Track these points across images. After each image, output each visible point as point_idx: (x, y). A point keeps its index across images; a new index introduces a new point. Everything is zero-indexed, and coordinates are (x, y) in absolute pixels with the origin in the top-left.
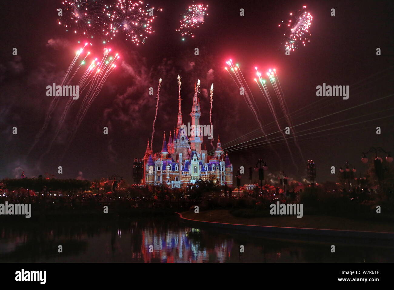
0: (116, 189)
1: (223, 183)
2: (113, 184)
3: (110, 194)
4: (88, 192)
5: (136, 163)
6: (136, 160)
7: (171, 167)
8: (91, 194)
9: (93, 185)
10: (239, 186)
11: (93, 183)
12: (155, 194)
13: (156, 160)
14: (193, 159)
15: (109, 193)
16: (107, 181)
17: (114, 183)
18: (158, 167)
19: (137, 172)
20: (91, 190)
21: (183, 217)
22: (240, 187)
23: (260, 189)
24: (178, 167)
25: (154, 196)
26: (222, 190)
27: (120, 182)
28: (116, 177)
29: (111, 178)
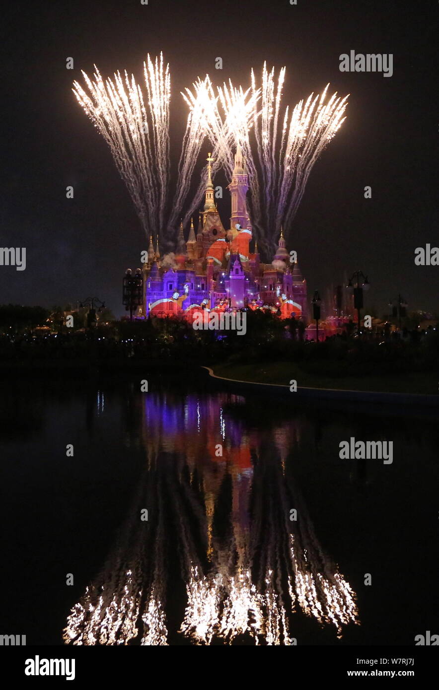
0: (93, 324)
1: (288, 313)
2: (88, 314)
3: (83, 332)
4: (42, 328)
5: (128, 276)
6: (129, 271)
7: (192, 284)
8: (48, 331)
9: (50, 316)
10: (317, 320)
11: (50, 313)
12: (163, 333)
13: (165, 271)
14: (234, 270)
15: (81, 330)
16: (78, 310)
17: (88, 312)
18: (169, 284)
19: (130, 292)
20: (48, 324)
21: (215, 375)
22: (319, 321)
23: (354, 324)
24: (206, 284)
25: (163, 337)
26: (286, 327)
27: (100, 311)
28: (92, 301)
29: (83, 304)
